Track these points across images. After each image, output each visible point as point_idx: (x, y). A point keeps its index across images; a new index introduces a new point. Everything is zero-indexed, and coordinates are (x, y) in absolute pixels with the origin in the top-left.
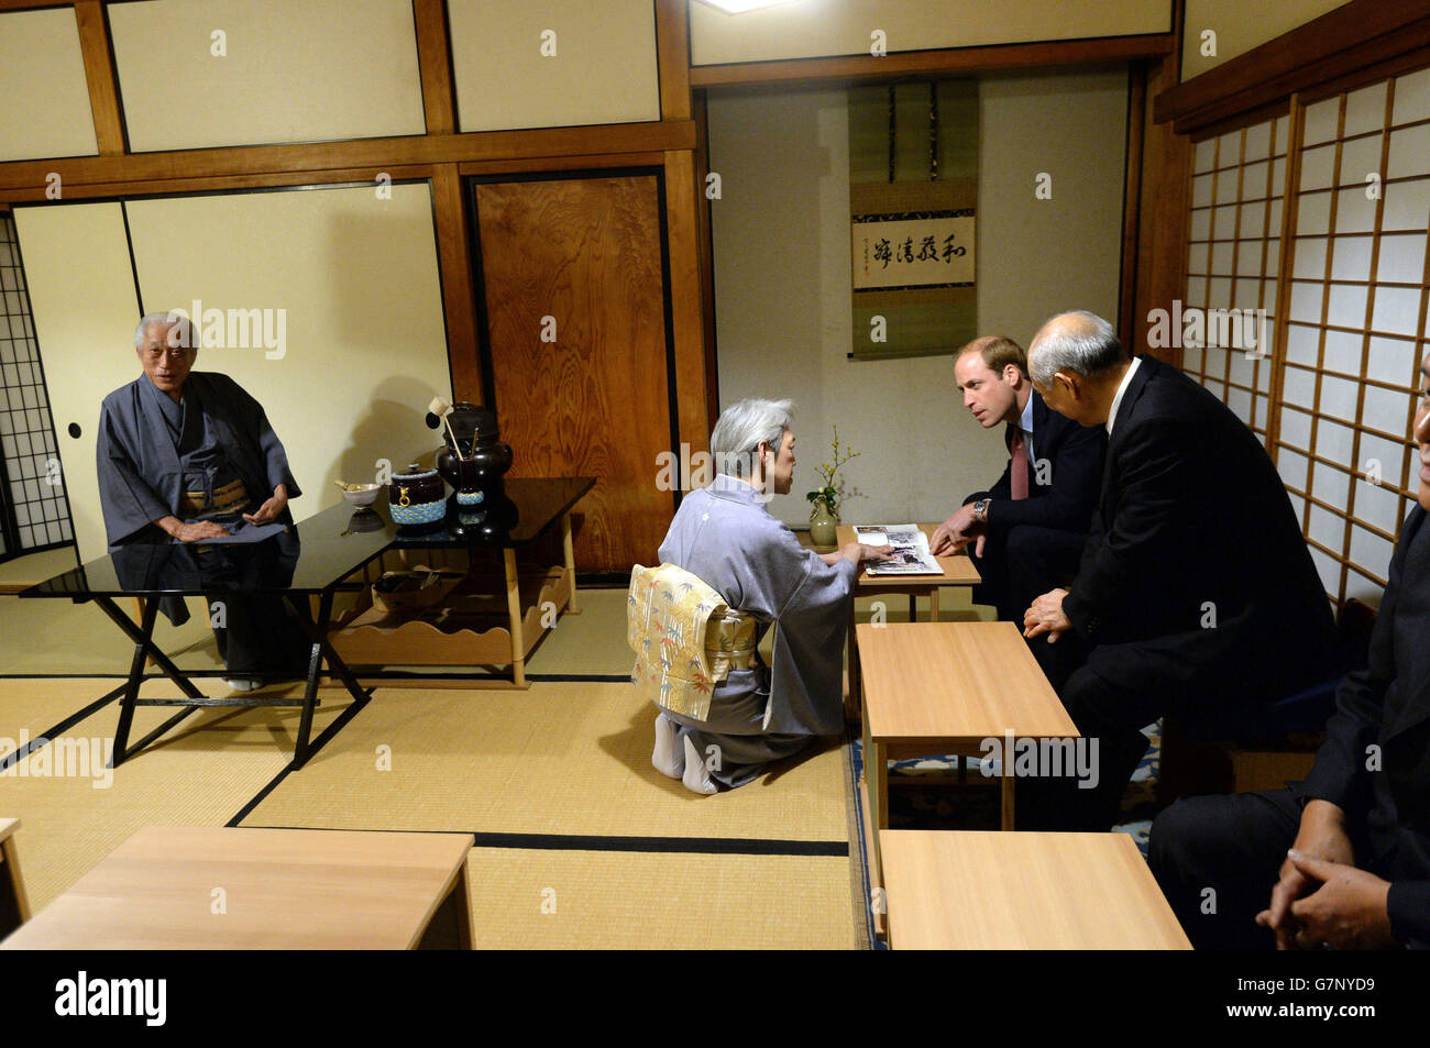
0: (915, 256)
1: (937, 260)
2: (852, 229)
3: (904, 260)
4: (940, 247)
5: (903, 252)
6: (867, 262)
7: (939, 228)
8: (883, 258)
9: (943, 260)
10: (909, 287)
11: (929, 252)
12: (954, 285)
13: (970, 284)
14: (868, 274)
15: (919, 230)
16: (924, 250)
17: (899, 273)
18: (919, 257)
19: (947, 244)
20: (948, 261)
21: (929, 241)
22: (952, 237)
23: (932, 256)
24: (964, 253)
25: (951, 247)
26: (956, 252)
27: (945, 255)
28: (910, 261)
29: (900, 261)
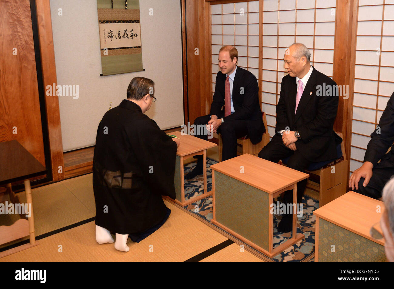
0: (121, 36)
1: (129, 38)
2: (99, 26)
3: (118, 38)
4: (129, 34)
5: (117, 35)
6: (105, 39)
7: (128, 27)
8: (111, 37)
9: (130, 38)
10: (120, 48)
11: (126, 35)
12: (135, 47)
13: (140, 47)
14: (105, 43)
15: (122, 27)
16: (124, 34)
17: (117, 43)
18: (122, 37)
19: (131, 33)
20: (132, 39)
21: (126, 31)
22: (133, 30)
23: (127, 37)
24: (137, 36)
25: (132, 33)
26: (134, 35)
27: (131, 37)
28: (120, 38)
29: (116, 38)
